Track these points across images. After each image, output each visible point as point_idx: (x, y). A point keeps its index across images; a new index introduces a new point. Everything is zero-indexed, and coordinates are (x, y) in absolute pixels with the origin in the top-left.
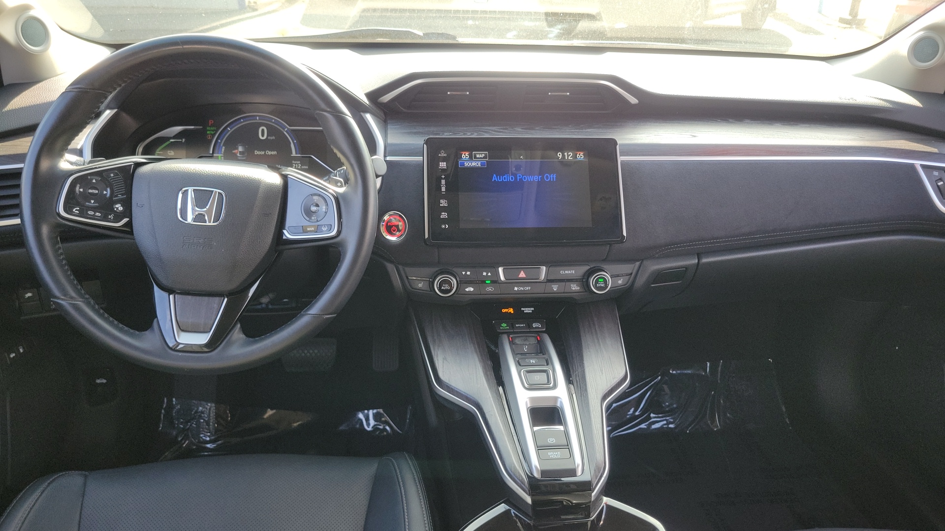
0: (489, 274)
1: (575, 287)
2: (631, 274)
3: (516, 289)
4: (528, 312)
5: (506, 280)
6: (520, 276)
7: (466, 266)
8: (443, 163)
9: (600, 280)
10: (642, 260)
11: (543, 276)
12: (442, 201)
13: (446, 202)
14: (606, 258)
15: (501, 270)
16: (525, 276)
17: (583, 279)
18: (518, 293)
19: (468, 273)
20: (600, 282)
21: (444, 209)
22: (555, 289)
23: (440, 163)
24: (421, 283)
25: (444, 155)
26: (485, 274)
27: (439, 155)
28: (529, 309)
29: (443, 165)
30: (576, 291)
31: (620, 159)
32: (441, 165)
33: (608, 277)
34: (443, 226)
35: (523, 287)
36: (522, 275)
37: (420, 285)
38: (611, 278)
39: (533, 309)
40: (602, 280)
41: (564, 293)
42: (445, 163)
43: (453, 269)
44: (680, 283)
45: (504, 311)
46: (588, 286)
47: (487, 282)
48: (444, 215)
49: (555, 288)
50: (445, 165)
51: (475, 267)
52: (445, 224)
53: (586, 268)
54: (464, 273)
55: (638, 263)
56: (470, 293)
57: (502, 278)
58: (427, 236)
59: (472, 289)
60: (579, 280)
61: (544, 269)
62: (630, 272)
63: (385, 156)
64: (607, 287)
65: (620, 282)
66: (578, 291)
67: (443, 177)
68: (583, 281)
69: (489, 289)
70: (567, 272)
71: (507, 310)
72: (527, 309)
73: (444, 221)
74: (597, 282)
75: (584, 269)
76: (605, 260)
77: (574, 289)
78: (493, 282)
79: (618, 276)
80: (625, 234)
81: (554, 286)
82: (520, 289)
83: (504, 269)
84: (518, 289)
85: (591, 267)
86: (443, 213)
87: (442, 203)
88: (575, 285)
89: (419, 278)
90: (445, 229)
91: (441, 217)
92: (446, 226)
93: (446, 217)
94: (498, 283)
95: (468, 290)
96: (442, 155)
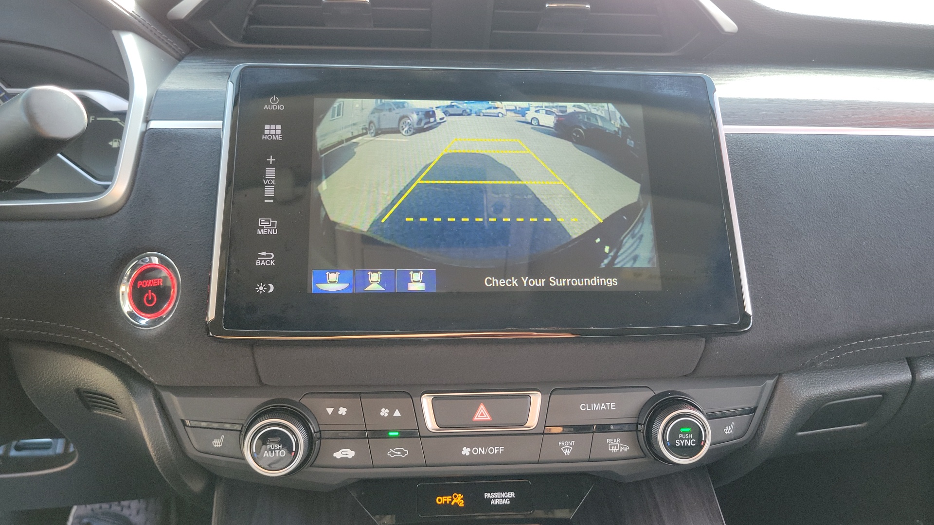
0: (397, 413)
1: (617, 446)
2: (753, 410)
3: (466, 451)
4: (501, 502)
5: (442, 427)
6: (475, 419)
7: (338, 392)
8: (273, 127)
9: (682, 430)
10: (780, 374)
11: (533, 421)
12: (262, 221)
13: (273, 224)
14: (694, 371)
15: (426, 401)
16: (489, 418)
17: (637, 424)
18: (472, 461)
19: (343, 411)
20: (684, 433)
21: (267, 243)
22: (567, 452)
23: (267, 127)
24: (219, 438)
25: (279, 107)
26: (384, 412)
27: (266, 107)
28: (504, 495)
29: (273, 132)
30: (617, 456)
31: (724, 130)
32: (267, 132)
33: (699, 417)
34: (261, 288)
35: (486, 446)
36: (482, 414)
37: (217, 443)
38: (708, 419)
39: (513, 495)
40: (688, 430)
41: (589, 461)
42: (279, 127)
43: (304, 401)
44: (862, 428)
45: (441, 500)
46: (650, 437)
47: (391, 434)
48: (266, 259)
49: (567, 448)
50: (279, 132)
51: (359, 394)
52: (266, 282)
53: (645, 395)
54: (330, 411)
55: (770, 382)
56: (344, 464)
57: (431, 423)
58: (211, 316)
59: (350, 454)
60: (626, 428)
61: (536, 400)
62: (752, 405)
63: (147, 121)
64: (702, 447)
65: (729, 430)
66: (625, 455)
67: (271, 160)
68: (637, 430)
69: (397, 453)
70: (596, 407)
71: (448, 499)
72: (498, 495)
73: (266, 275)
74: (675, 433)
75: (639, 397)
76: (693, 375)
77: (614, 450)
78: (406, 434)
79: (724, 415)
80: (749, 309)
81: (563, 443)
82: (475, 451)
83: (435, 399)
84: (471, 452)
85: (657, 392)
86: (264, 253)
87: (263, 228)
88: (619, 440)
89: (215, 425)
90: (266, 294)
91: (258, 263)
92: (269, 288)
93: (272, 262)
94: (420, 437)
95: (338, 455)
96: (273, 108)
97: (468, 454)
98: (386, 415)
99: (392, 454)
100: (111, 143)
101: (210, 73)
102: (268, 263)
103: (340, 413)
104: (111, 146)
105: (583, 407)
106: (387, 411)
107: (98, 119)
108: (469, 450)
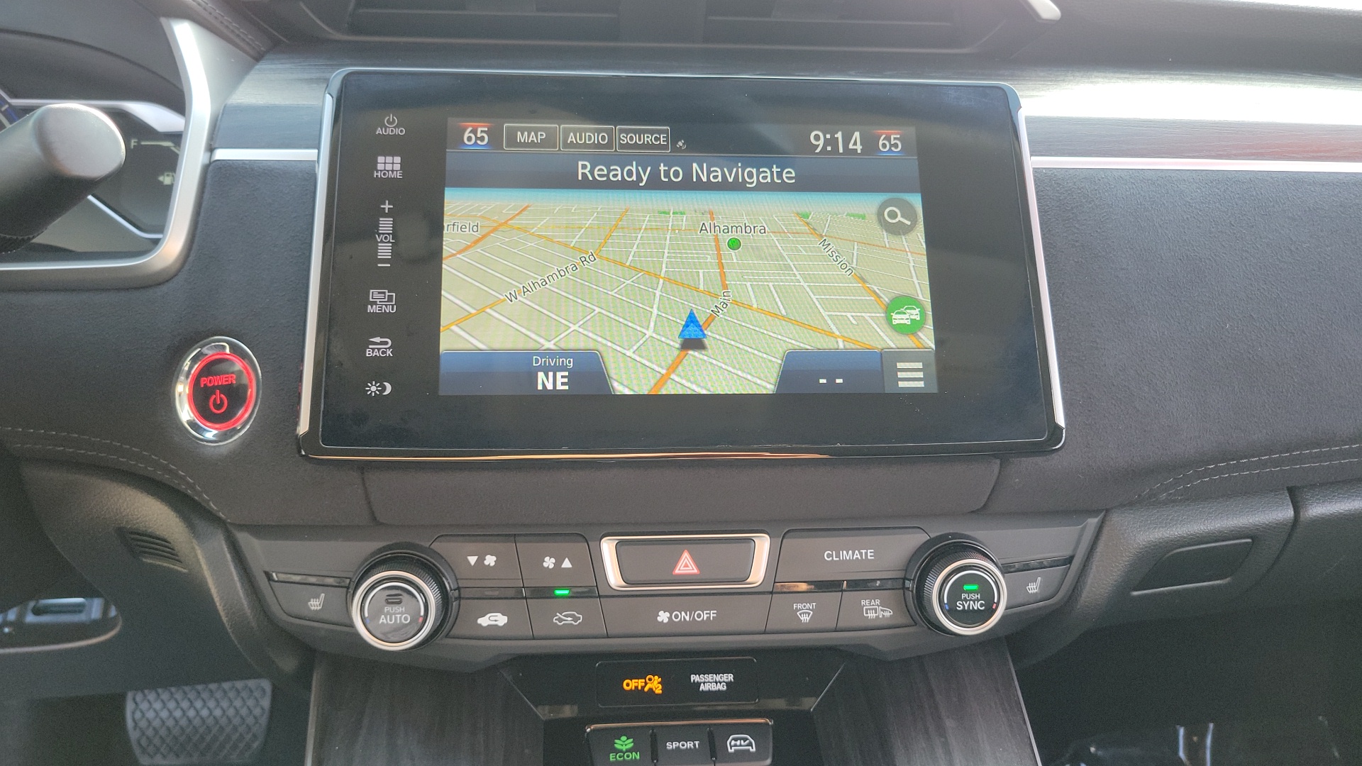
0: (567, 564)
1: (875, 610)
2: (1069, 560)
3: (663, 617)
4: (714, 687)
5: (629, 584)
6: (677, 571)
7: (483, 534)
8: (389, 159)
9: (966, 587)
10: (1107, 511)
11: (758, 574)
12: (374, 294)
13: (390, 298)
14: (985, 506)
15: (608, 548)
16: (695, 571)
17: (904, 579)
18: (671, 631)
19: (490, 560)
20: (969, 592)
21: (381, 324)
22: (805, 619)
23: (381, 159)
24: (317, 597)
25: (397, 131)
26: (549, 562)
27: (379, 131)
28: (718, 678)
29: (389, 167)
30: (878, 623)
31: (1032, 163)
32: (380, 167)
34: (374, 389)
35: (691, 610)
36: (686, 565)
37: (315, 605)
38: (1003, 573)
39: (730, 677)
40: (975, 587)
41: (836, 631)
42: (398, 159)
43: (436, 546)
44: (1225, 585)
45: (631, 684)
46: (921, 598)
47: (558, 592)
48: (379, 347)
49: (805, 613)
50: (397, 167)
51: (514, 537)
52: (380, 380)
53: (915, 539)
54: (473, 560)
55: (1093, 522)
56: (493, 634)
57: (614, 578)
58: (303, 427)
59: (501, 620)
60: (889, 584)
61: (763, 545)
62: (1066, 553)
63: (211, 149)
64: (993, 612)
65: (1033, 588)
66: (885, 623)
67: (387, 206)
68: (904, 588)
69: (566, 619)
70: (846, 555)
71: (640, 683)
72: (709, 677)
73: (380, 370)
74: (957, 591)
75: (910, 541)
76: (983, 511)
77: (871, 615)
78: (580, 592)
79: (1026, 568)
80: (1060, 419)
81: (799, 606)
82: (676, 616)
83: (619, 545)
84: (670, 618)
85: (933, 535)
86: (377, 340)
87: (375, 303)
88: (878, 602)
89: (313, 580)
90: (379, 397)
91: (369, 353)
92: (384, 388)
93: (389, 352)
94: (600, 597)
95: (484, 621)
96: (389, 132)
97: (666, 621)
98: (551, 566)
99: (560, 620)
100: (161, 178)
101: (301, 80)
102: (383, 352)
103: (486, 563)
104: (161, 183)
105: (829, 556)
106: (553, 560)
107: (143, 143)
108: (668, 614)
